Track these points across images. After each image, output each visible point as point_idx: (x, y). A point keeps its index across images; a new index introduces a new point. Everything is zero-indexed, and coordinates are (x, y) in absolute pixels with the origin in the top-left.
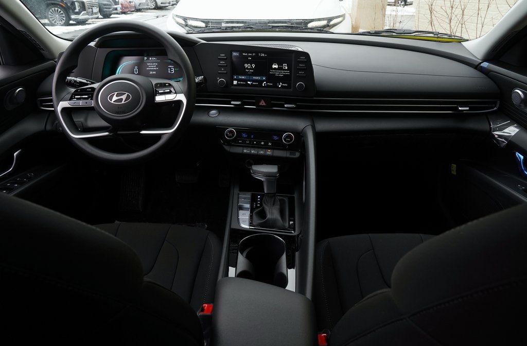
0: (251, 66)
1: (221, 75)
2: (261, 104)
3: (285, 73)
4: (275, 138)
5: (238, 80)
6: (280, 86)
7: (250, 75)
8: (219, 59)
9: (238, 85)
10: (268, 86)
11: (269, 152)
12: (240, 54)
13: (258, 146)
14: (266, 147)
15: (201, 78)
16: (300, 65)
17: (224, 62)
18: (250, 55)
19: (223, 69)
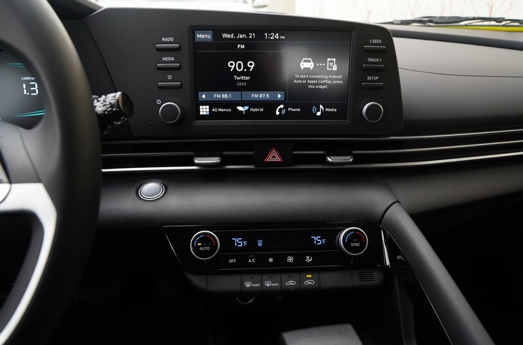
0: (245, 66)
1: (166, 92)
2: (269, 159)
3: (332, 80)
4: (317, 240)
5: (212, 104)
6: (319, 114)
7: (241, 89)
8: (159, 50)
9: (212, 116)
10: (289, 115)
11: (309, 281)
12: (214, 37)
13: (281, 269)
14: (299, 268)
15: (112, 98)
16: (371, 60)
17: (173, 59)
18: (241, 36)
19: (170, 77)
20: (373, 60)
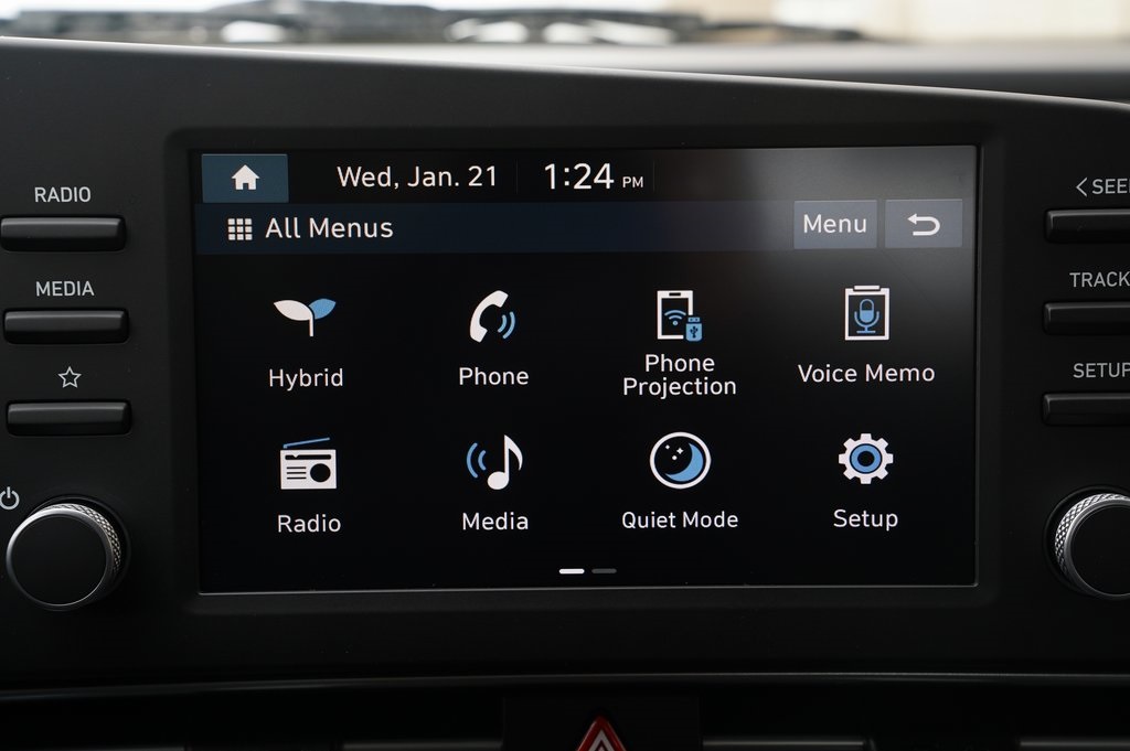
8: (15, 244)
16: (1086, 279)
17: (88, 289)
18: (431, 180)
19: (70, 378)
20: (1100, 280)
